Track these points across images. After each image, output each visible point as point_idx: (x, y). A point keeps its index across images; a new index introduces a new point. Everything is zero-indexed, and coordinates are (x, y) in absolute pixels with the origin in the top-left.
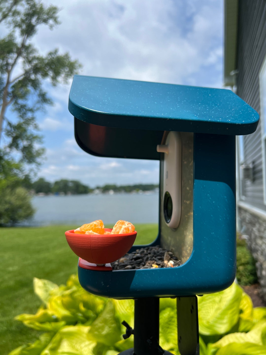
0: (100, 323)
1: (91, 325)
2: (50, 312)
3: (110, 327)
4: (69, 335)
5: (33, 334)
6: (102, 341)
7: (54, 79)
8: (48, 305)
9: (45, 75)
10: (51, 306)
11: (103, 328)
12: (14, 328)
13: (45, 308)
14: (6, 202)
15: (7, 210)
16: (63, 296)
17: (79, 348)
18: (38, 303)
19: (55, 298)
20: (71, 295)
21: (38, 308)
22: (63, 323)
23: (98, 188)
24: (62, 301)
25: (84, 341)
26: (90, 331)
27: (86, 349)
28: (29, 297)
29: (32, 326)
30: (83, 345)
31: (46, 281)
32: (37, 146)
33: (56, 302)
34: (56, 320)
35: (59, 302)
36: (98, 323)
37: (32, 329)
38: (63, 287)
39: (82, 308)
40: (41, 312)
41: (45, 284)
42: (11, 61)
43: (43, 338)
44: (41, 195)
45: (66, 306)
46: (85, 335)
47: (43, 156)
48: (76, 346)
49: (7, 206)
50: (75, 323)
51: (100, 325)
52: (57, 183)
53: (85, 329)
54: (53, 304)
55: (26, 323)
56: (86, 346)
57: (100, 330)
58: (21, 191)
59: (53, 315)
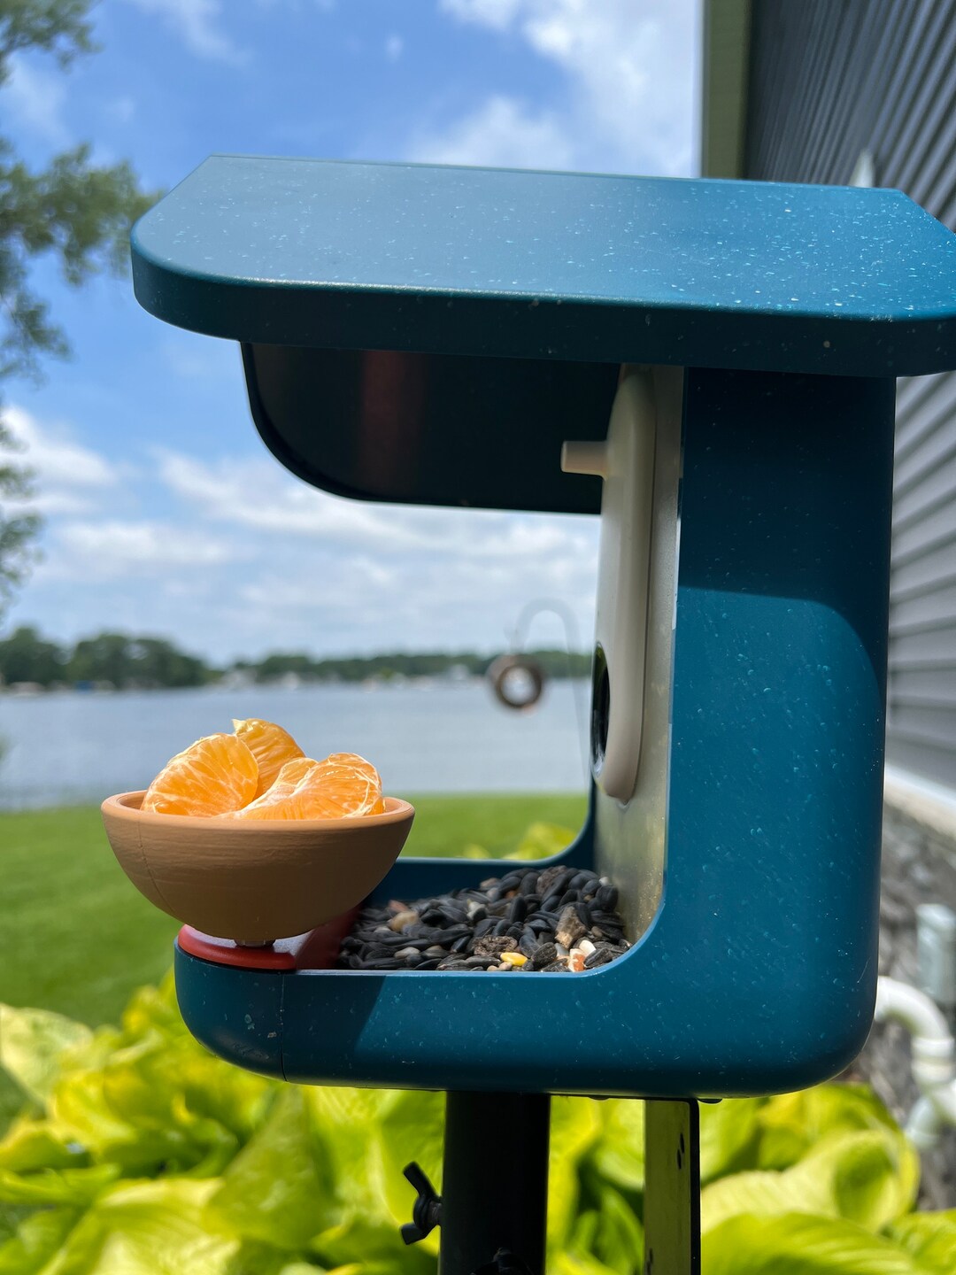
0: (256, 1169)
1: (219, 1173)
2: (58, 1130)
3: (290, 1184)
4: (136, 1216)
6: (260, 1232)
7: (73, 254)
8: (52, 1105)
9: (39, 241)
10: (64, 1110)
11: (263, 1189)
13: (41, 1115)
16: (108, 1071)
17: (174, 1263)
18: (11, 1098)
19: (77, 1078)
20: (142, 1067)
21: (10, 1114)
22: (108, 1171)
23: (240, 666)
24: (105, 1092)
25: (191, 1238)
26: (215, 1201)
27: (200, 1264)
30: (188, 1252)
31: (42, 1017)
33: (80, 1093)
34: (83, 1161)
35: (93, 1091)
36: (247, 1167)
38: (109, 1035)
39: (183, 1114)
40: (22, 1131)
41: (36, 1027)
43: (31, 1233)
44: (25, 690)
45: (121, 1108)
46: (195, 1216)
47: (31, 546)
48: (160, 1255)
50: (156, 1169)
52: (84, 647)
53: (197, 1191)
54: (71, 1101)
56: (199, 1254)
57: (253, 1196)
59: (70, 1141)
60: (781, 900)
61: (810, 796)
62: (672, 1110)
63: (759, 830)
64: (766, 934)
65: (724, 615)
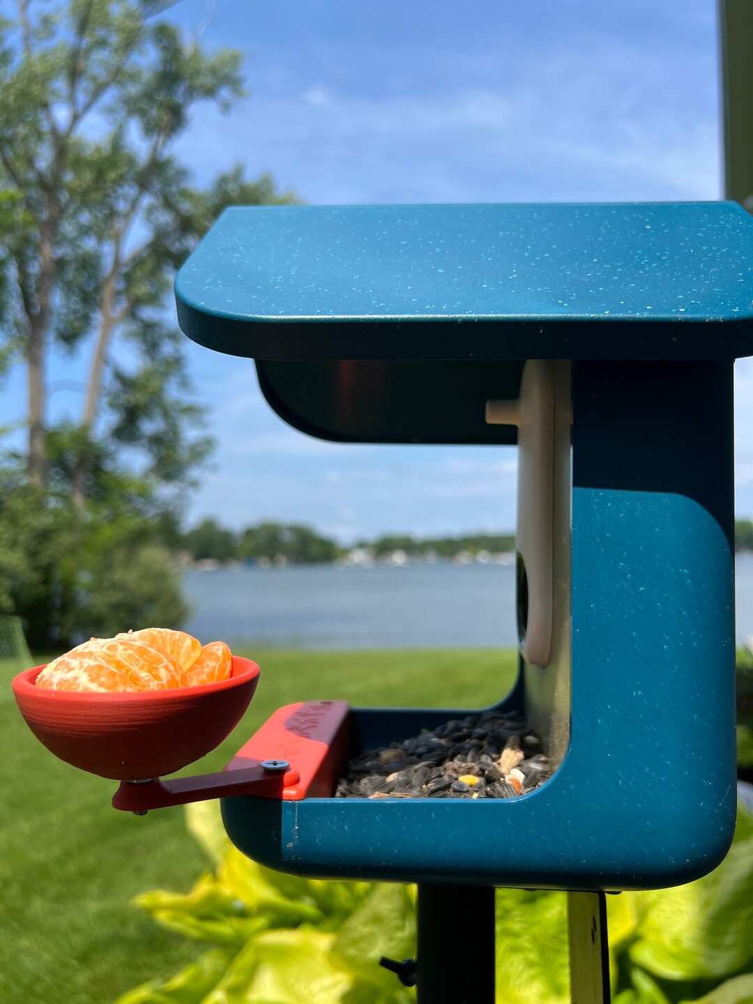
0: (365, 924)
1: (336, 930)
2: (226, 890)
3: (391, 939)
4: (280, 954)
5: (183, 949)
8: (223, 872)
10: (231, 873)
11: (370, 939)
12: (131, 931)
13: (215, 878)
14: (115, 586)
15: (116, 607)
17: (307, 993)
21: (195, 877)
22: (260, 922)
23: (362, 545)
26: (335, 949)
27: (324, 996)
28: (173, 845)
29: (178, 926)
30: (315, 986)
32: (190, 434)
34: (243, 914)
36: (358, 925)
37: (179, 937)
40: (203, 888)
42: (122, 206)
43: (209, 962)
44: (209, 566)
46: (321, 957)
47: (210, 461)
48: (297, 986)
49: (116, 597)
51: (365, 930)
52: (250, 533)
53: (322, 941)
55: (163, 918)
56: (326, 989)
57: (363, 945)
58: (153, 555)
59: (234, 899)
60: (657, 745)
61: (677, 666)
62: (587, 899)
63: (640, 692)
64: (647, 769)
65: (608, 535)
